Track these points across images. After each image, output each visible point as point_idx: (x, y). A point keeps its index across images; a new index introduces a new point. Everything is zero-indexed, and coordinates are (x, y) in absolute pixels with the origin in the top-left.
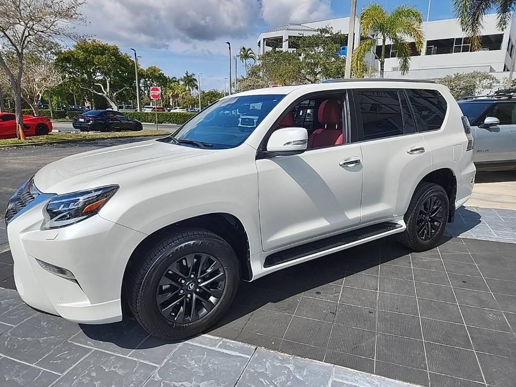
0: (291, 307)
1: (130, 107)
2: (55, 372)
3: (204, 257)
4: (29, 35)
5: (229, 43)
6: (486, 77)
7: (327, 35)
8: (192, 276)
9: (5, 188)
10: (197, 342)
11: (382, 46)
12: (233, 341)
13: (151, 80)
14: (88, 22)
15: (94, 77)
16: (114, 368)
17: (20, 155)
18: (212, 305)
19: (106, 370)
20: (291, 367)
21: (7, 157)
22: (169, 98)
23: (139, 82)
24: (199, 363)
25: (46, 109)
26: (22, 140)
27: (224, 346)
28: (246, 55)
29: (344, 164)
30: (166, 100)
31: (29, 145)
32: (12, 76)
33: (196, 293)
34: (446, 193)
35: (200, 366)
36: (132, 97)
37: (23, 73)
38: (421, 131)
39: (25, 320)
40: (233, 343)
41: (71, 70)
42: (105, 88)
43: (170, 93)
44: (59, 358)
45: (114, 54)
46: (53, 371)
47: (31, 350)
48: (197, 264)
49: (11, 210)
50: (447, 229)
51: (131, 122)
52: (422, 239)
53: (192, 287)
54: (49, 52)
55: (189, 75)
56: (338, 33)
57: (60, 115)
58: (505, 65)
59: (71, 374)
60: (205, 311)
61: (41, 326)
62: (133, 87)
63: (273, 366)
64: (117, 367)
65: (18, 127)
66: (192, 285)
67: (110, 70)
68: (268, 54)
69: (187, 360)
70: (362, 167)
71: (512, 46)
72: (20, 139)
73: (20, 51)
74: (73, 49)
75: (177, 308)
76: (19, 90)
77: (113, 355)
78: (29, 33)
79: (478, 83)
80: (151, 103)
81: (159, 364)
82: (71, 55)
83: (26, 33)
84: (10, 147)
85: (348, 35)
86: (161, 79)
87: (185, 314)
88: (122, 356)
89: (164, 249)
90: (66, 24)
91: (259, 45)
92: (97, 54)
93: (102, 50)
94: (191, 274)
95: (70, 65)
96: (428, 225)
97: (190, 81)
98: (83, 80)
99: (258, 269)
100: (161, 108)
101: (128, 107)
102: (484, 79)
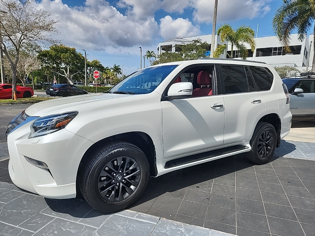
0: (181, 195)
1: (80, 83)
2: (31, 230)
3: (128, 159)
4: (24, 39)
5: (141, 48)
6: (292, 69)
7: (198, 44)
8: (120, 171)
9: (3, 126)
10: (122, 214)
11: (231, 51)
12: (145, 214)
13: (94, 68)
14: (59, 33)
15: (60, 65)
16: (69, 229)
17: (13, 109)
18: (132, 191)
19: (64, 230)
20: (183, 230)
21: (6, 109)
22: (104, 79)
23: (87, 69)
24: (124, 227)
25: (30, 84)
26: (15, 100)
27: (139, 217)
28: (150, 55)
29: (214, 107)
30: (102, 80)
31: (19, 103)
32: (12, 63)
33: (123, 183)
34: (275, 129)
35: (124, 229)
36: (82, 77)
37: (18, 62)
38: (258, 91)
39: (13, 200)
40: (145, 215)
41: (47, 61)
42: (66, 72)
43: (105, 76)
44: (34, 223)
45: (73, 53)
46: (30, 230)
47: (16, 217)
48: (124, 164)
49: (10, 128)
50: (275, 152)
51: (81, 91)
52: (261, 157)
53: (120, 179)
54: (34, 51)
55: (116, 66)
56: (205, 43)
57: (38, 88)
58: (303, 63)
59: (41, 232)
60: (127, 194)
61: (23, 203)
62: (83, 72)
63: (171, 229)
64: (71, 228)
65: (13, 93)
66: (120, 177)
67: (70, 62)
68: (163, 54)
69: (115, 224)
70: (224, 109)
71: (307, 53)
72: (14, 99)
73: (18, 48)
74: (49, 49)
75: (110, 192)
76: (15, 70)
77: (68, 221)
78: (24, 38)
79: (288, 72)
80: (93, 82)
81: (98, 227)
82: (47, 53)
83: (22, 38)
84: (7, 104)
85: (211, 44)
86: (100, 67)
87: (115, 196)
88: (74, 222)
89: (104, 153)
90: (46, 33)
91: (158, 50)
92: (63, 53)
93: (66, 50)
94: (120, 170)
95: (46, 58)
96: (264, 148)
97: (117, 69)
98: (54, 68)
99: (161, 169)
100: (99, 85)
101: (79, 83)
102: (292, 70)
